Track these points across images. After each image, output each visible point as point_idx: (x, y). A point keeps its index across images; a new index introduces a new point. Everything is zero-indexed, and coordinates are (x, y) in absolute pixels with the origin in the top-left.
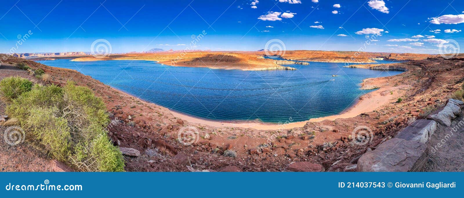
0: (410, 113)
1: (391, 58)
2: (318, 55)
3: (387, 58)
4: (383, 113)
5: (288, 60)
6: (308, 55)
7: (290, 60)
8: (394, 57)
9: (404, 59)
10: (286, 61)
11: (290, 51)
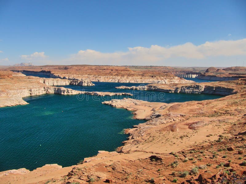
0: (227, 165)
1: (209, 74)
2: (104, 71)
3: (203, 75)
4: (183, 158)
5: (61, 78)
6: (90, 71)
7: (64, 78)
8: (213, 72)
9: (231, 76)
10: (59, 79)
11: (64, 66)
